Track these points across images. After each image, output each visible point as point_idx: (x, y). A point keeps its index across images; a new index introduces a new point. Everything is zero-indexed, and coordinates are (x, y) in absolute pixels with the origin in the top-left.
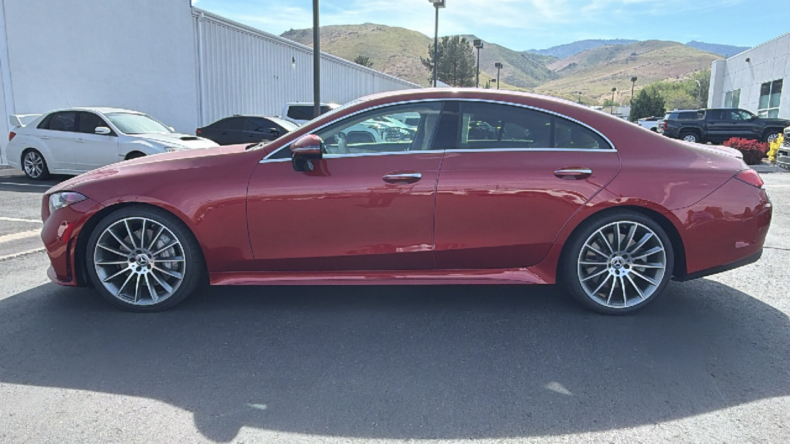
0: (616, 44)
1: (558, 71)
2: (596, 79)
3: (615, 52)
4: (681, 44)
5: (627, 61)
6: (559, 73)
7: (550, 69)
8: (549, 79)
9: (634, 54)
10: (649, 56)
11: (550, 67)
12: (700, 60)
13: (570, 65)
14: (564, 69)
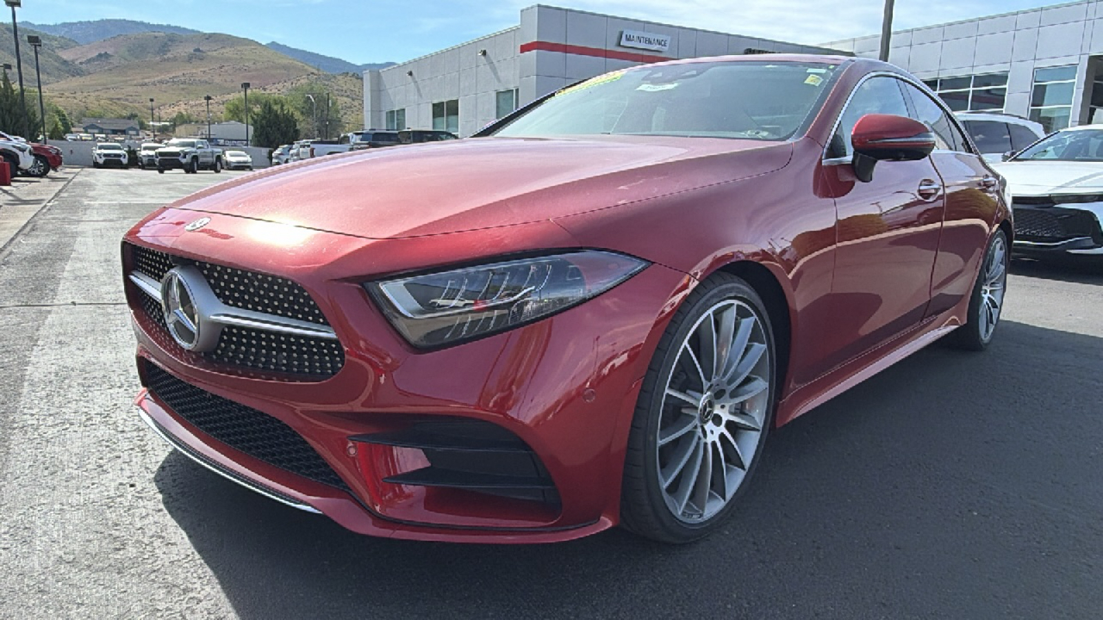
0: (168, 32)
1: (81, 63)
2: (147, 81)
3: (170, 43)
4: (260, 44)
5: (190, 59)
6: (84, 66)
7: (65, 57)
8: (67, 75)
9: (198, 50)
10: (220, 55)
11: (66, 55)
12: (285, 67)
13: (100, 55)
14: (89, 61)
